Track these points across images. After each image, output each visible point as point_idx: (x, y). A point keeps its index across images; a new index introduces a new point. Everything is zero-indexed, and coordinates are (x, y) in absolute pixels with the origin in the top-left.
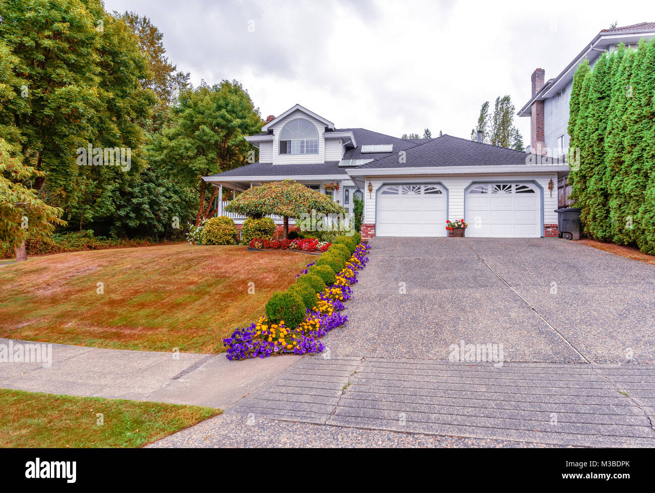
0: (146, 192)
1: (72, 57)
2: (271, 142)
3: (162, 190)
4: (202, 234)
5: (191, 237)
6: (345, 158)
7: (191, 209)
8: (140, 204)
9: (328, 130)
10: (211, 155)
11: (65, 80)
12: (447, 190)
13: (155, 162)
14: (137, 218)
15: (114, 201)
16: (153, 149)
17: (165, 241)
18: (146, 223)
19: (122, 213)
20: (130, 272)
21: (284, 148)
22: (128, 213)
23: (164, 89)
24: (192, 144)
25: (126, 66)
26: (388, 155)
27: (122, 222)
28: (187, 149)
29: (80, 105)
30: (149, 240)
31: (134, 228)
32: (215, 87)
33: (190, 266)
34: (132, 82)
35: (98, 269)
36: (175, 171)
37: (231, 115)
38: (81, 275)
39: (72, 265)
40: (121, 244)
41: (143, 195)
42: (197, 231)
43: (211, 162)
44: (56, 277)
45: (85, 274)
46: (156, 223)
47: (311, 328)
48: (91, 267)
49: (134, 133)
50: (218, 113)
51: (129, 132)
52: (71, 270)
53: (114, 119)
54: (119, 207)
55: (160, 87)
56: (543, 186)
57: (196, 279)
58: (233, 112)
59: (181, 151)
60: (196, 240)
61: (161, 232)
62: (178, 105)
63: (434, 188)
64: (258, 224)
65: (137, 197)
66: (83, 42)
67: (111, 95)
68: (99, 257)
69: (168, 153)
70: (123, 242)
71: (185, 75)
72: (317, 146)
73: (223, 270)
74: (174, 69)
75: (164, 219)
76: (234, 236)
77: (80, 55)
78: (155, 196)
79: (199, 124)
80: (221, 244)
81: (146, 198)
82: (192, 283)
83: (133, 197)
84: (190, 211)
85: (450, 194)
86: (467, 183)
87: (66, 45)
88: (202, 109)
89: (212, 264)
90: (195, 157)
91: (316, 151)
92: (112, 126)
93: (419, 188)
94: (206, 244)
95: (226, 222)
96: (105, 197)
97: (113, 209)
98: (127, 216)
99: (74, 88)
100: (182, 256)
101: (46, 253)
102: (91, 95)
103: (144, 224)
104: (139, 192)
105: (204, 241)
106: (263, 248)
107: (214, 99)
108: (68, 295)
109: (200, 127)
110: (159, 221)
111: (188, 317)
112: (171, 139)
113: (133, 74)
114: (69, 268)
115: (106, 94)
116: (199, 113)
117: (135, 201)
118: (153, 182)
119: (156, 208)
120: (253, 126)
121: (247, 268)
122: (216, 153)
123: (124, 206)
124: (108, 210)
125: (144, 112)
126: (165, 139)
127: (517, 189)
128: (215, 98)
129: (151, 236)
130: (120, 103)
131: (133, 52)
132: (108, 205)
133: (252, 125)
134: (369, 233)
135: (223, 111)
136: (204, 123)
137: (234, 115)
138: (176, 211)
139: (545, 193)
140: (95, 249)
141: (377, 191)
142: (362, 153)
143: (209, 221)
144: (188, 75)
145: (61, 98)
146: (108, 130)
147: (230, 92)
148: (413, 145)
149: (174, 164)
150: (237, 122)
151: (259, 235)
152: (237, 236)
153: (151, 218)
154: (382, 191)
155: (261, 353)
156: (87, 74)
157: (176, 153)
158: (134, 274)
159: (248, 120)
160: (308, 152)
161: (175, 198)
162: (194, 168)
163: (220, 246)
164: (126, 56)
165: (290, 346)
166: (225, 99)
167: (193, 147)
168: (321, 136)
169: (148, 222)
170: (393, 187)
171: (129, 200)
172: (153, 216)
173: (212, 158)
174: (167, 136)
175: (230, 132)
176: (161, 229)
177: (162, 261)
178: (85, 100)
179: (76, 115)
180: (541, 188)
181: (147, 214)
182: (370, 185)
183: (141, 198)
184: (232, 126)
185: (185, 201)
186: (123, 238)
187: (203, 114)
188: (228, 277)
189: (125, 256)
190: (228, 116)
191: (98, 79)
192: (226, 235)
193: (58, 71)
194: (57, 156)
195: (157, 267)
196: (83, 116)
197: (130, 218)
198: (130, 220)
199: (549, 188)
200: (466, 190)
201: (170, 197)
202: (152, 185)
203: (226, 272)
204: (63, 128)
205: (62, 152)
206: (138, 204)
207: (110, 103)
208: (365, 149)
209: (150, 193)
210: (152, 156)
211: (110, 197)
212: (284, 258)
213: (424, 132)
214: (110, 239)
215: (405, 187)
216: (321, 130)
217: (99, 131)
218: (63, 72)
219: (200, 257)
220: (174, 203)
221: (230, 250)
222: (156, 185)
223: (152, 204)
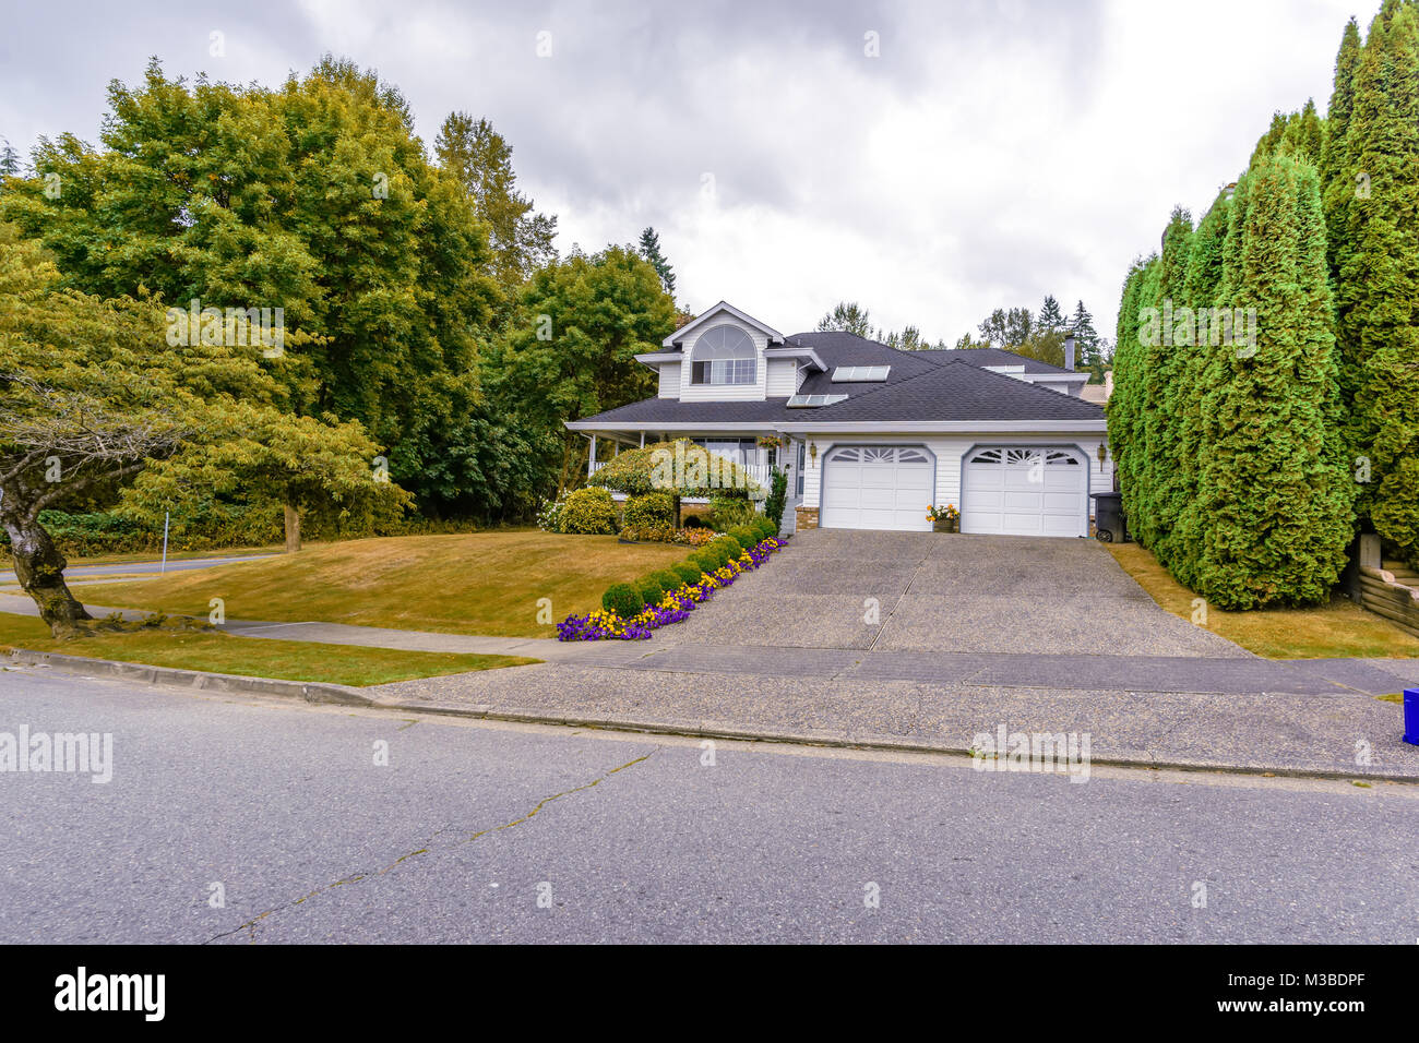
0: (473, 435)
1: (383, 247)
2: (678, 363)
3: (500, 431)
4: (560, 515)
5: (544, 520)
6: (802, 391)
7: (550, 466)
8: (463, 457)
9: (772, 345)
10: (584, 377)
11: (371, 281)
12: (935, 457)
13: (492, 387)
14: (456, 482)
15: (419, 452)
16: (489, 365)
17: (503, 524)
18: (471, 490)
19: (432, 473)
20: (458, 565)
21: (700, 373)
22: (442, 473)
23: (512, 247)
24: (554, 358)
25: (455, 245)
26: (877, 386)
27: (431, 489)
28: (544, 367)
29: (391, 317)
30: (475, 523)
31: (452, 500)
32: (596, 257)
33: (536, 561)
34: (463, 270)
35: (418, 560)
36: (524, 403)
37: (620, 308)
38: (398, 568)
39: (382, 555)
40: (428, 528)
41: (468, 441)
42: (554, 510)
43: (584, 389)
44: (368, 568)
45: (401, 566)
46: (488, 492)
47: (645, 621)
48: (407, 558)
49: (461, 348)
50: (598, 305)
51: (455, 347)
52: (383, 561)
53: (433, 326)
54: (427, 463)
55: (504, 242)
56: (1089, 454)
57: (541, 576)
58: (624, 302)
59: (534, 371)
60: (551, 525)
61: (496, 508)
62: (534, 290)
63: (917, 454)
64: (649, 501)
65: (459, 444)
66: (397, 223)
67: (432, 296)
68: (414, 546)
69: (514, 374)
70: (432, 524)
71: (548, 219)
72: (753, 371)
73: (576, 567)
74: (530, 207)
75: (503, 483)
76: (611, 520)
77: (391, 242)
78: (488, 443)
79: (567, 324)
80: (589, 533)
81: (472, 446)
82: (535, 580)
83: (451, 445)
84: (549, 469)
85: (939, 463)
86: (966, 446)
87: (374, 231)
88: (571, 298)
89: (563, 559)
90: (557, 381)
91: (752, 381)
92: (431, 339)
93: (892, 453)
94: (567, 533)
95: (599, 498)
96: (406, 446)
97: (417, 464)
98: (441, 479)
99: (381, 292)
100: (527, 547)
101: (310, 540)
102: (405, 302)
103: (468, 493)
104: (462, 436)
105: (563, 528)
106: (638, 539)
107: (592, 282)
108: (388, 590)
109: (567, 330)
110: (494, 488)
111: (528, 612)
112: (519, 349)
113: (465, 257)
114: (380, 558)
115: (425, 294)
116: (567, 303)
117: (453, 451)
118: (486, 418)
119: (490, 464)
120: (659, 324)
121: (607, 565)
122: (592, 373)
123: (436, 461)
124: (410, 467)
125: (480, 314)
126: (509, 349)
127: (1048, 458)
128: (594, 279)
129: (478, 516)
130: (444, 306)
131: (467, 222)
132: (410, 459)
133: (659, 326)
134: (810, 522)
135: (607, 301)
136: (575, 323)
137: (625, 307)
138: (525, 470)
139: (1092, 465)
140: (386, 535)
141: (824, 456)
142: (834, 383)
143: (573, 495)
144: (554, 219)
145: (366, 309)
146: (424, 346)
147: (620, 266)
148: (928, 367)
149: (522, 390)
150: (630, 318)
151: (649, 520)
152: (616, 521)
153: (481, 483)
154: (832, 456)
155: (590, 637)
156: (401, 269)
157: (527, 373)
158: (465, 568)
159: (649, 315)
160: (737, 381)
161: (523, 446)
162: (554, 401)
163: (587, 536)
164: (456, 230)
165: (618, 633)
166: (610, 279)
167: (556, 363)
168: (760, 354)
169: (474, 490)
170: (851, 450)
171: (444, 450)
172: (483, 479)
173: (585, 382)
174: (512, 344)
175: (618, 336)
176: (497, 502)
177: (500, 553)
178: (397, 310)
179: (385, 331)
180: (1088, 458)
181: (473, 474)
182: (813, 447)
183: (465, 446)
184: (621, 327)
185: (539, 451)
186: (432, 518)
187: (572, 306)
188: (581, 575)
189: (451, 545)
190: (615, 309)
191: (414, 275)
192: (598, 519)
193: (362, 269)
194: (354, 392)
195: (493, 561)
196: (393, 332)
197: (445, 483)
198: (445, 486)
199: (1099, 457)
200: (964, 458)
201: (515, 445)
202: (484, 423)
203: (579, 569)
204: (365, 351)
205: (360, 385)
206: (459, 456)
207: (430, 308)
208: (841, 374)
209: (481, 437)
210: (486, 376)
211: (414, 444)
212: (662, 554)
213: (1043, 304)
214: (411, 518)
215: (869, 450)
216: (760, 344)
217: (411, 348)
218: (369, 269)
219: (551, 549)
220: (520, 455)
221: (593, 542)
222: (490, 422)
223: (485, 456)
